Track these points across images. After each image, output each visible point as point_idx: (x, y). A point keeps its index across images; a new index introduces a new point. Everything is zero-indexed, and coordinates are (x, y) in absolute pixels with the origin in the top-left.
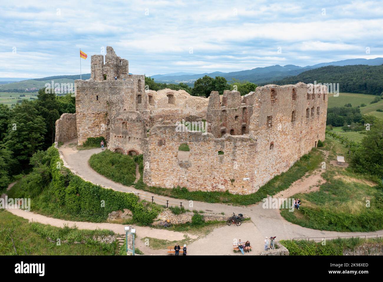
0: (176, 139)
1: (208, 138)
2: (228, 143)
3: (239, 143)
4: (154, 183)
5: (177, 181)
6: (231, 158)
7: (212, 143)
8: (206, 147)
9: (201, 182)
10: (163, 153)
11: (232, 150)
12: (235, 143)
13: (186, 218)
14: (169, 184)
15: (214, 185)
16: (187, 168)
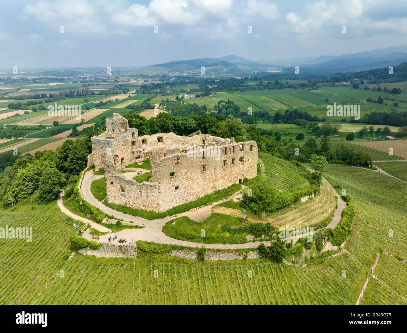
0: (118, 182)
1: (133, 183)
2: (143, 187)
3: (149, 187)
4: (110, 201)
5: (121, 202)
6: (146, 194)
7: (135, 186)
8: (132, 187)
9: (132, 204)
10: (113, 188)
11: (146, 190)
12: (147, 187)
13: (114, 222)
14: (117, 202)
15: (139, 206)
16: (124, 197)
